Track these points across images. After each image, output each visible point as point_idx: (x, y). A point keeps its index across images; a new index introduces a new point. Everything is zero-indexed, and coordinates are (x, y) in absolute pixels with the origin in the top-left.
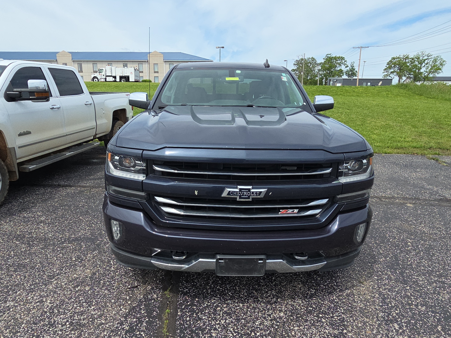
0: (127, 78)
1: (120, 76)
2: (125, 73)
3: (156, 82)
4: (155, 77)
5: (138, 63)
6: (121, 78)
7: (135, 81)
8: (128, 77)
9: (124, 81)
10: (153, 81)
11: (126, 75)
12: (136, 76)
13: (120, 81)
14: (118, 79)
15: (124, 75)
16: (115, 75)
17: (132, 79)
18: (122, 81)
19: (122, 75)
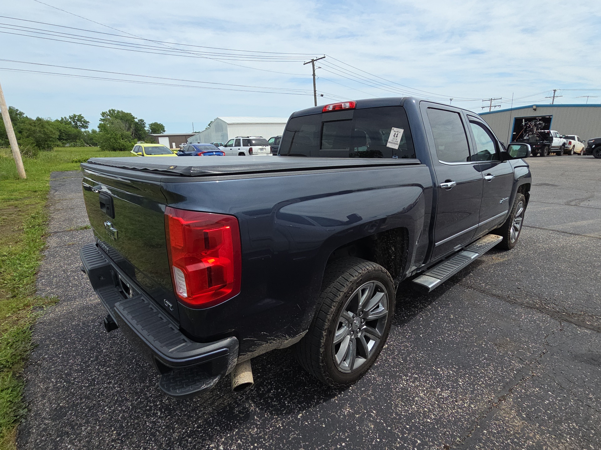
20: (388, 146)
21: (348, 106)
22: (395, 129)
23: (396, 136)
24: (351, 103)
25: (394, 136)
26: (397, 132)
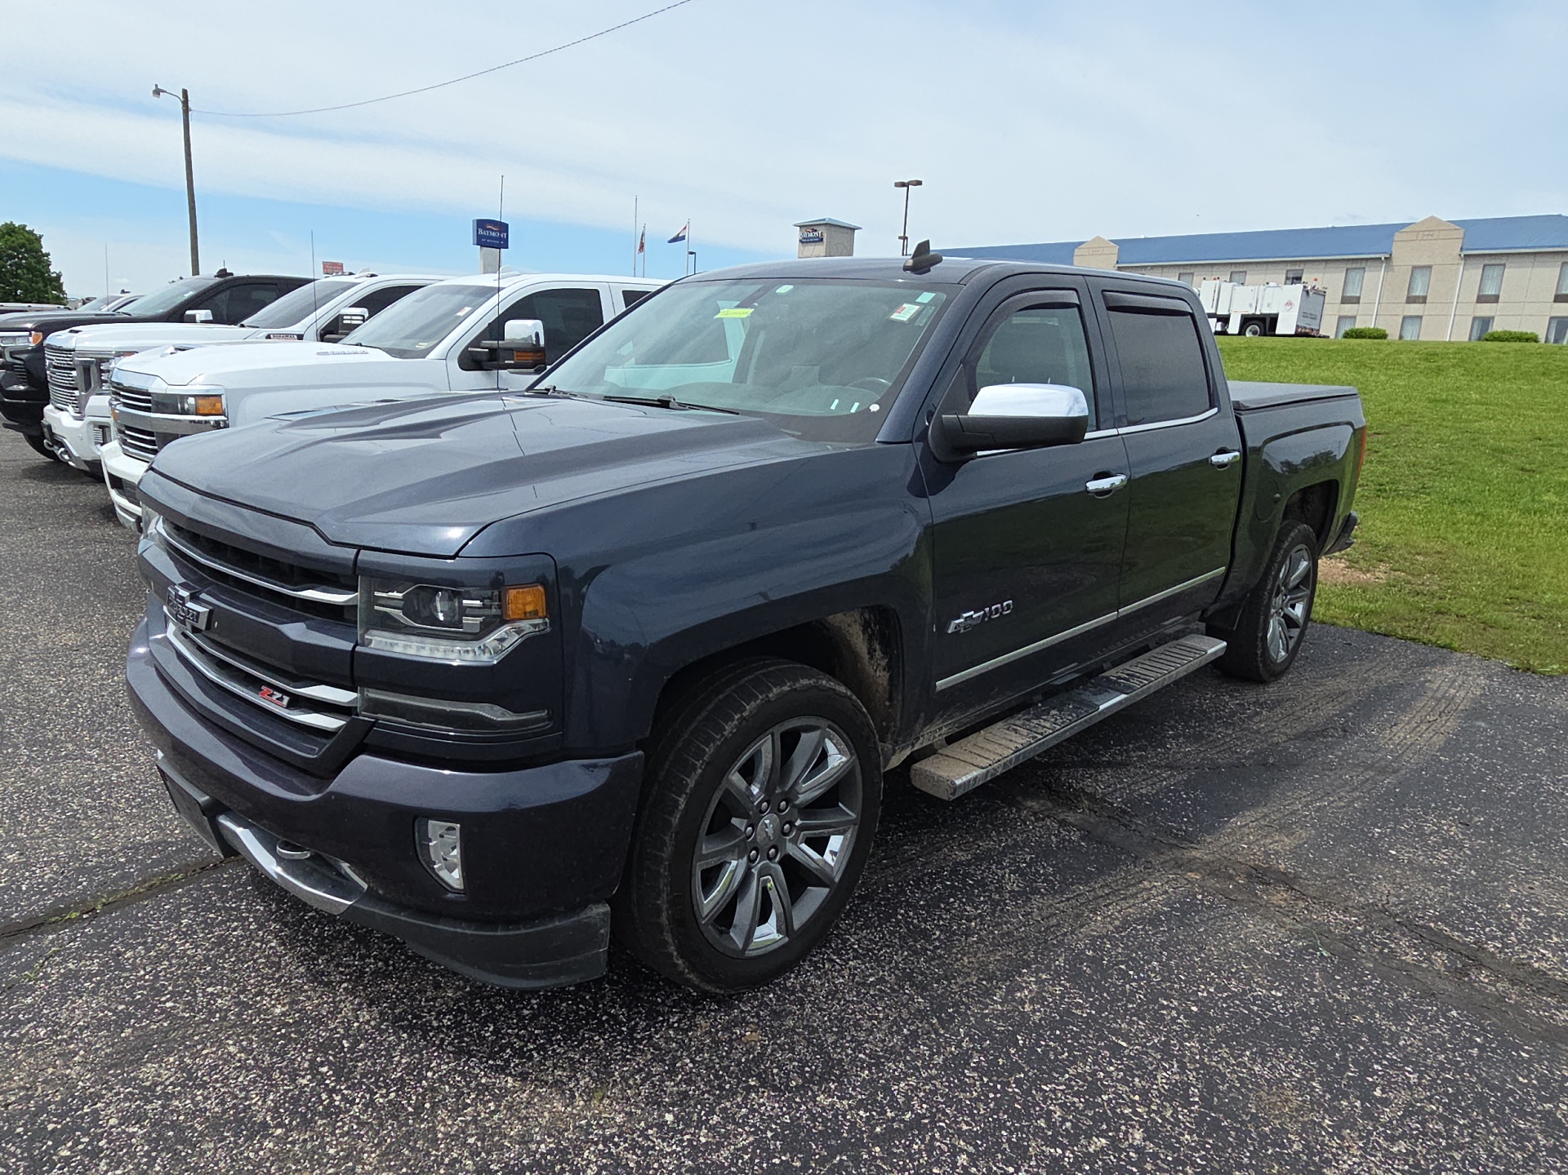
0: (1266, 324)
1: (1242, 316)
2: (1265, 304)
3: (1408, 337)
4: (1404, 318)
5: (1344, 266)
6: (1247, 321)
7: (1297, 335)
8: (1274, 319)
9: (1254, 333)
10: (1393, 334)
11: (1266, 311)
12: (1303, 314)
13: (1242, 332)
14: (1234, 327)
15: (1258, 313)
16: (1226, 313)
17: (1285, 326)
18: (1248, 334)
19: (1251, 311)
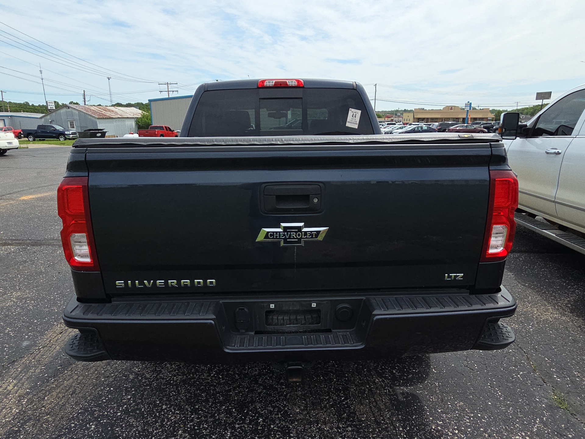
20: (347, 125)
21: (295, 84)
22: (353, 110)
23: (354, 116)
24: (298, 81)
25: (353, 116)
26: (355, 112)
